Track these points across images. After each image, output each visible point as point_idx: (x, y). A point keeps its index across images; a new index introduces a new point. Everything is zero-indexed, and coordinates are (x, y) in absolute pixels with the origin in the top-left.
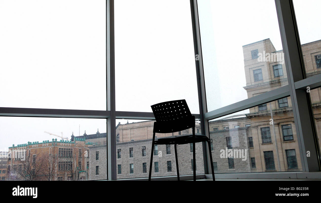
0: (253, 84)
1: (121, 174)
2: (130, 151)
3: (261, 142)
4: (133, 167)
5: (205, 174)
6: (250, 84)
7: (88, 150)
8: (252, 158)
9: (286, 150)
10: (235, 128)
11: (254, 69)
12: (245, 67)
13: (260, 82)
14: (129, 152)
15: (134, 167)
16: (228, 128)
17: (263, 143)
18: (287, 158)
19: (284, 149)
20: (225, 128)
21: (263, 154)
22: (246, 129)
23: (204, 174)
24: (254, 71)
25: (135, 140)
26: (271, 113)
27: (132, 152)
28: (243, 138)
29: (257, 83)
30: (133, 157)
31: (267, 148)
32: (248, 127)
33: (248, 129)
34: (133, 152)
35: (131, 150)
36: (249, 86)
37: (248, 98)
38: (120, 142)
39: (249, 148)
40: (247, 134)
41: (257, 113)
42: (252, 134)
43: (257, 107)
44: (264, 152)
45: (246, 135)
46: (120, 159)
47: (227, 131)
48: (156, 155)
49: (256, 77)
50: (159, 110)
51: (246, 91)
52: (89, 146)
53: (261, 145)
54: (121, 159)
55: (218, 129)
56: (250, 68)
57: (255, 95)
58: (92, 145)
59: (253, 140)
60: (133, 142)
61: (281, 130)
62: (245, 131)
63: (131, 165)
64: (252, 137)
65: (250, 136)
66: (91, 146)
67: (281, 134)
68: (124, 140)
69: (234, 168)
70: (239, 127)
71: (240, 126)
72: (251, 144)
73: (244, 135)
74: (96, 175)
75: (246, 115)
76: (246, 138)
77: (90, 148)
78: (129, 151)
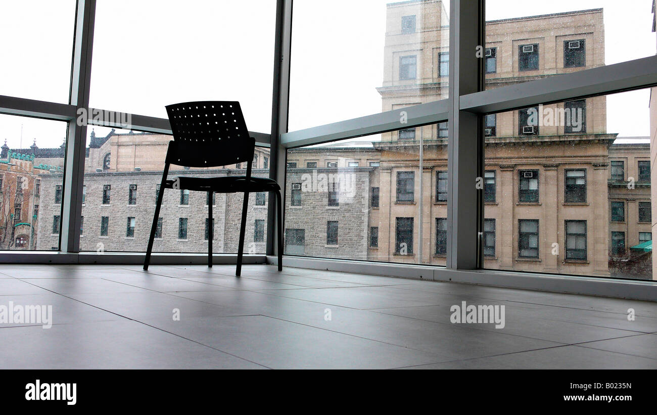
0: (396, 84)
1: (107, 237)
2: (131, 191)
3: (394, 199)
4: (133, 224)
5: (267, 254)
6: (390, 84)
7: (39, 180)
8: (372, 228)
9: (438, 219)
10: (349, 167)
11: (403, 55)
12: (386, 47)
13: (410, 82)
14: (128, 194)
15: (136, 225)
16: (336, 165)
17: (399, 202)
18: (437, 232)
19: (435, 216)
20: (330, 166)
21: (394, 222)
22: (370, 172)
23: (265, 255)
24: (401, 58)
25: (142, 171)
26: (421, 145)
27: (134, 193)
28: (362, 188)
29: (404, 83)
30: (135, 203)
31: (404, 211)
32: (375, 168)
33: (372, 172)
34: (136, 194)
35: (133, 189)
36: (387, 88)
37: (381, 112)
38: (109, 171)
39: (369, 208)
40: (370, 182)
41: (396, 142)
42: (379, 182)
43: (396, 132)
44: (398, 219)
45: (367, 183)
46: (107, 205)
47: (334, 170)
48: (185, 204)
49: (404, 72)
50: (183, 117)
51: (381, 97)
52: (41, 172)
53: (393, 204)
54: (109, 205)
55: (315, 166)
56: (395, 51)
57: (396, 108)
58: (48, 171)
59: (380, 194)
60: (138, 173)
61: (434, 179)
62: (368, 174)
63: (129, 219)
64: (378, 188)
65: (376, 186)
66: (46, 172)
67: (434, 188)
68: (120, 166)
69: (337, 244)
70: (357, 165)
71: (360, 163)
72: (374, 201)
73: (363, 182)
74: (52, 235)
75: (374, 143)
76: (367, 188)
77: (44, 176)
78: (129, 191)
